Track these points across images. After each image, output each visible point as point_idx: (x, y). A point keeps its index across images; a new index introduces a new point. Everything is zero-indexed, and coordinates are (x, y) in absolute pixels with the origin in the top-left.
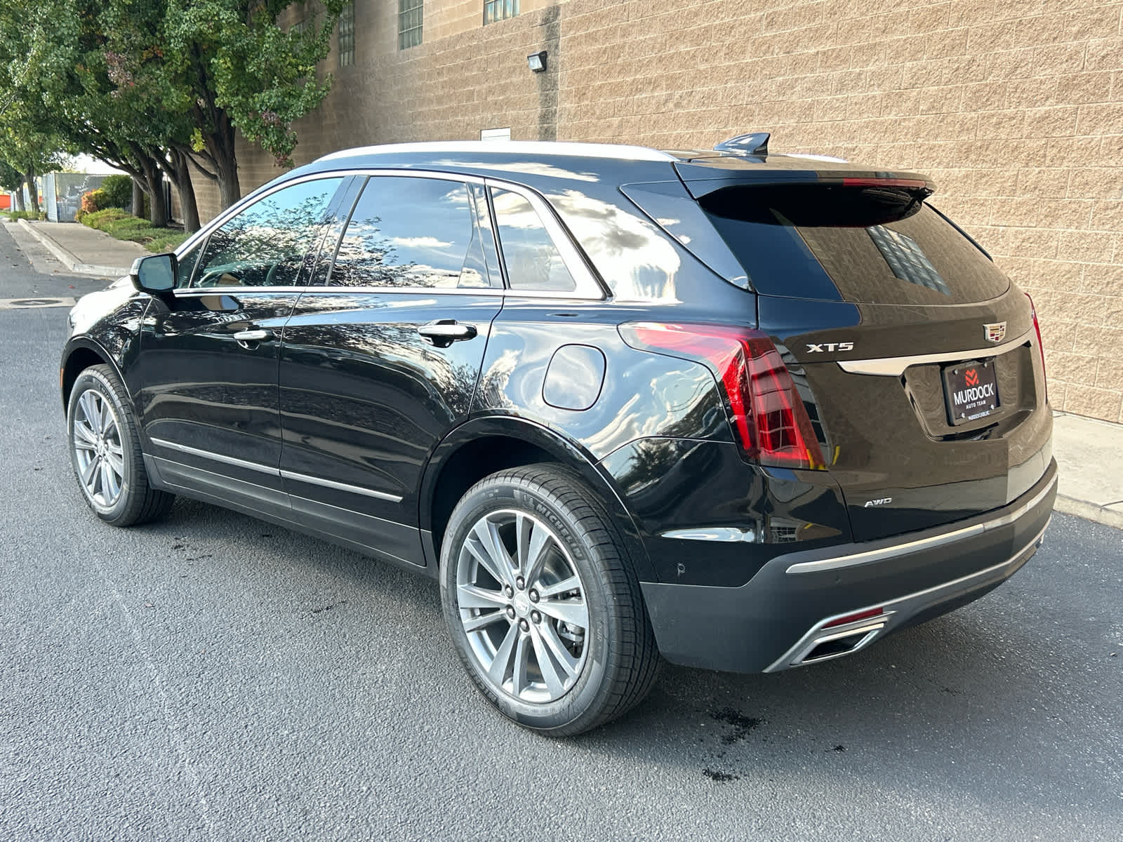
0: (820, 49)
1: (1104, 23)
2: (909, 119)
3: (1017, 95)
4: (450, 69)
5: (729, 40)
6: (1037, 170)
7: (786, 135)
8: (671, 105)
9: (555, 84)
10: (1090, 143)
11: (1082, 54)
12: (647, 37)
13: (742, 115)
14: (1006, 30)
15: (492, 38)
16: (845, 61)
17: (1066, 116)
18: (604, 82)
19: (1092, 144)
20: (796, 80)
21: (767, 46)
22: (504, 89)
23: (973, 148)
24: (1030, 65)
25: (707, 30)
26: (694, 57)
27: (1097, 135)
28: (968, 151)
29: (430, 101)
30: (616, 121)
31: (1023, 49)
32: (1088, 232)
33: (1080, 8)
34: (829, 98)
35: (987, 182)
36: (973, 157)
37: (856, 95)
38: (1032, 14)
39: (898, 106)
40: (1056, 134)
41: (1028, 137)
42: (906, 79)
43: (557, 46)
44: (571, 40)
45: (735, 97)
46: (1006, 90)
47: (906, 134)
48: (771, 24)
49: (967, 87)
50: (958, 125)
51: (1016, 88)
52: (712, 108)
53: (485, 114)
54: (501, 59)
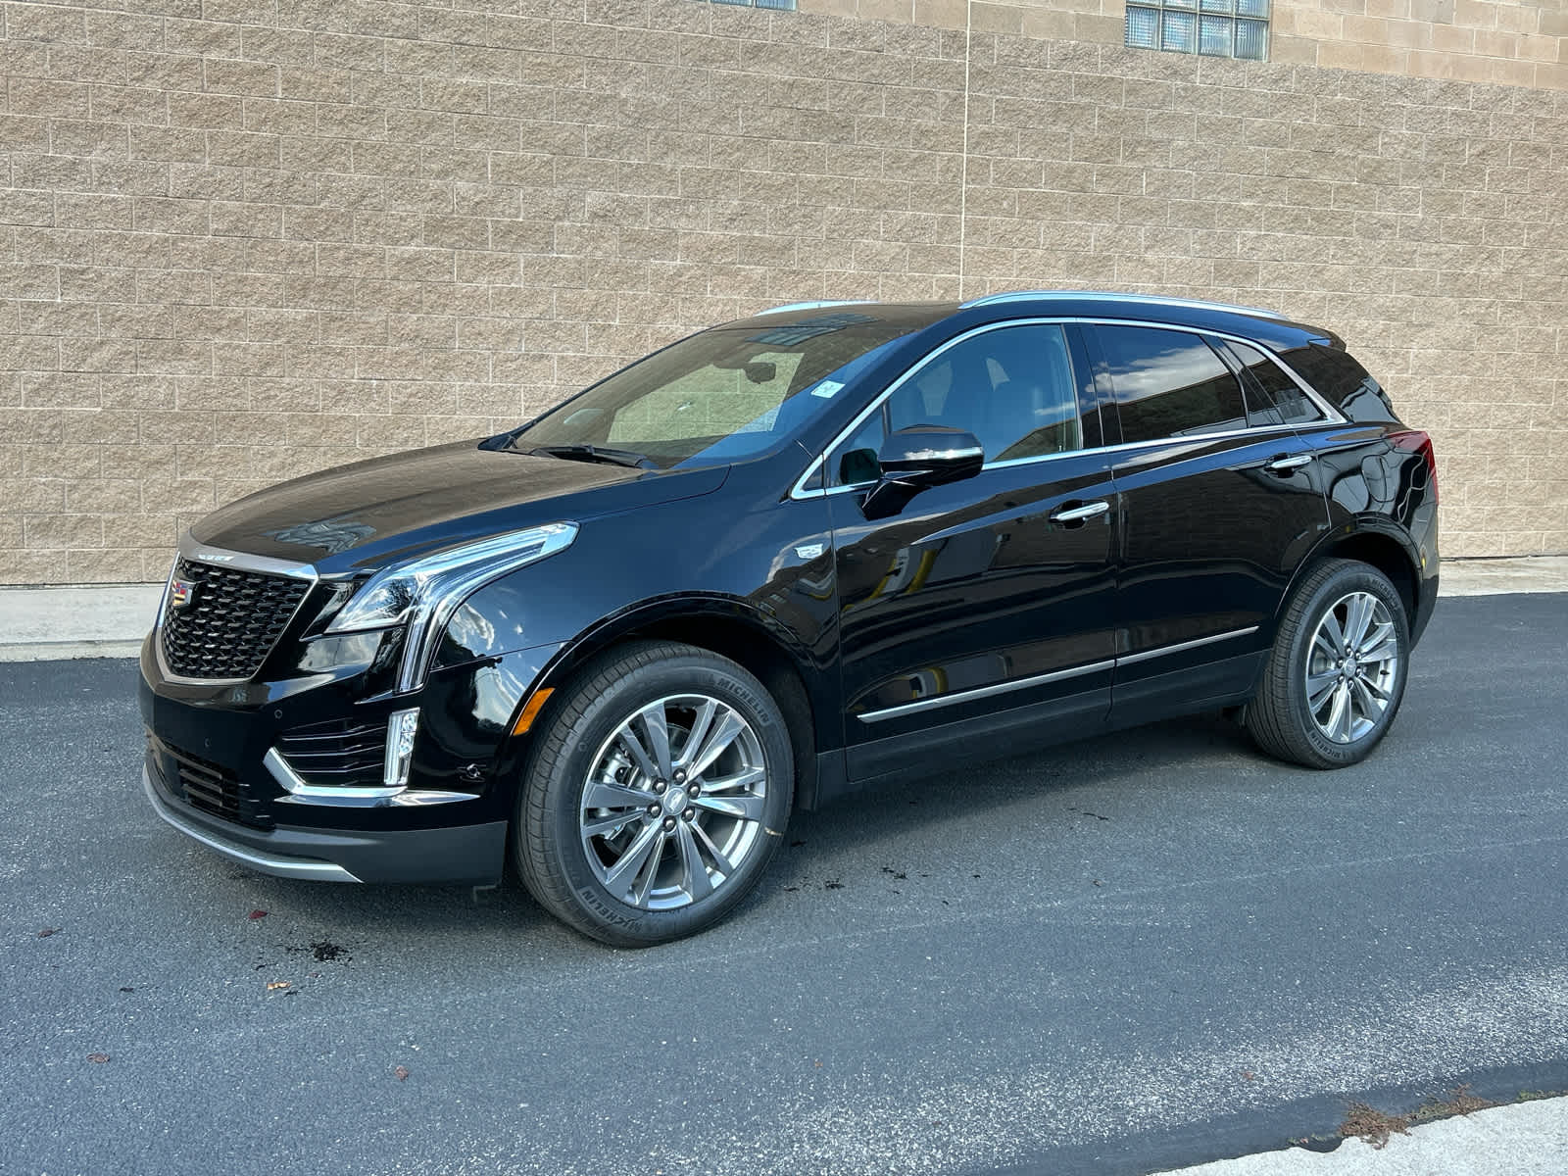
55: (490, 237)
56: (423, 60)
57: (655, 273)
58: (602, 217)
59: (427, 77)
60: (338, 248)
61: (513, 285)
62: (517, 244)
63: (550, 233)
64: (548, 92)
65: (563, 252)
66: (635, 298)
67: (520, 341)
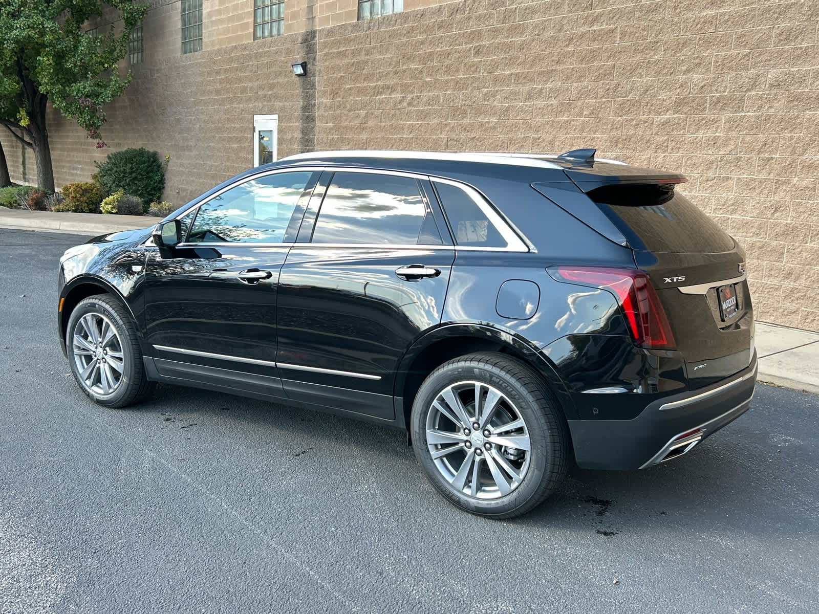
0: (513, 71)
1: (702, 66)
2: (577, 120)
3: (648, 107)
4: (226, 71)
5: (447, 62)
6: (663, 155)
7: (491, 128)
8: (405, 104)
9: (314, 85)
10: (695, 139)
11: (689, 84)
12: (386, 56)
13: (458, 113)
14: (640, 67)
15: (261, 50)
16: (531, 80)
17: (680, 122)
18: (353, 86)
19: (697, 140)
20: (497, 91)
21: (475, 67)
22: (272, 87)
23: (620, 140)
24: (656, 89)
25: (431, 54)
26: (421, 72)
27: (700, 135)
28: (617, 142)
29: (210, 92)
30: (363, 113)
31: (651, 79)
32: (697, 195)
33: (687, 55)
34: (521, 104)
35: (630, 162)
36: (620, 146)
37: (540, 103)
38: (656, 57)
39: (569, 111)
40: (675, 132)
41: (657, 134)
42: (574, 94)
43: (314, 59)
44: (325, 55)
45: (453, 100)
46: (641, 104)
47: (575, 130)
48: (478, 53)
49: (615, 101)
50: (610, 125)
51: (648, 103)
52: (435, 107)
53: (256, 104)
54: (269, 65)
55: (707, 107)
56: (685, 7)
57: (809, 121)
58: (776, 86)
59: (685, 16)
60: (633, 120)
61: (717, 134)
62: (722, 109)
63: (742, 100)
64: (753, 10)
65: (748, 112)
66: (791, 138)
67: (716, 169)
